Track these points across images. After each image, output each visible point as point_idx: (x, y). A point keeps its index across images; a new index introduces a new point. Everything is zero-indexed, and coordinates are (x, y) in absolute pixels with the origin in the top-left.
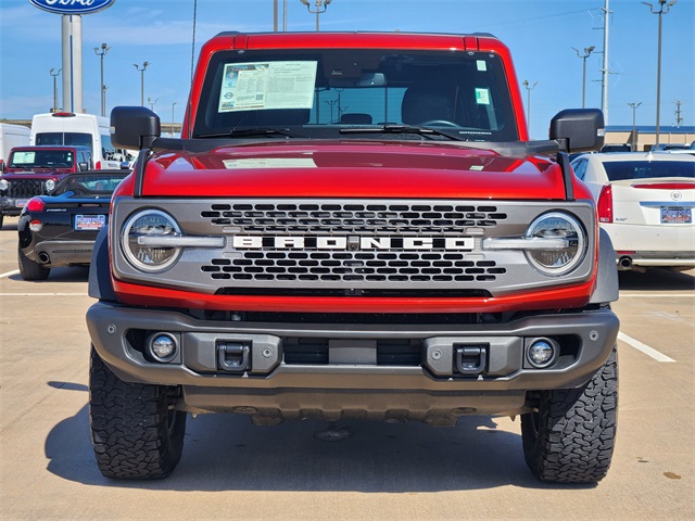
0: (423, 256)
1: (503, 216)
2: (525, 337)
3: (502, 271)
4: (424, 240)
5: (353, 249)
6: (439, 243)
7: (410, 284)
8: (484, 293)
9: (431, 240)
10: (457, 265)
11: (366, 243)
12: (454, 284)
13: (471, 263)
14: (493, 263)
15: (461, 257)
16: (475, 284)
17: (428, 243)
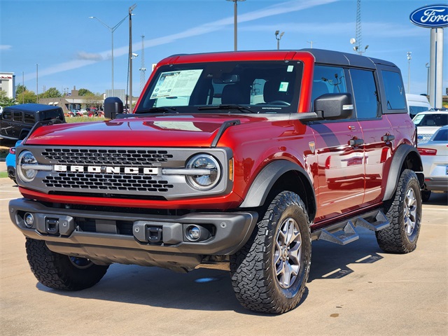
0: (134, 177)
1: (171, 156)
2: (183, 223)
3: (171, 186)
4: (134, 169)
5: (104, 173)
6: (141, 171)
7: (127, 192)
8: (162, 198)
9: (137, 169)
10: (148, 182)
11: (109, 170)
12: (148, 193)
13: (155, 182)
14: (166, 182)
15: (150, 178)
16: (158, 193)
17: (136, 170)
